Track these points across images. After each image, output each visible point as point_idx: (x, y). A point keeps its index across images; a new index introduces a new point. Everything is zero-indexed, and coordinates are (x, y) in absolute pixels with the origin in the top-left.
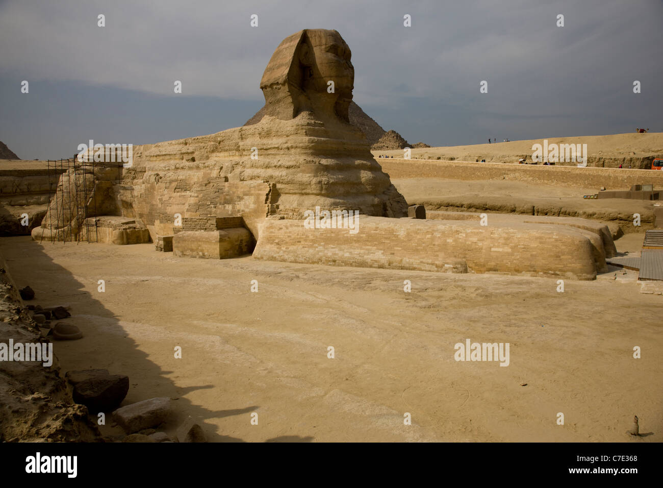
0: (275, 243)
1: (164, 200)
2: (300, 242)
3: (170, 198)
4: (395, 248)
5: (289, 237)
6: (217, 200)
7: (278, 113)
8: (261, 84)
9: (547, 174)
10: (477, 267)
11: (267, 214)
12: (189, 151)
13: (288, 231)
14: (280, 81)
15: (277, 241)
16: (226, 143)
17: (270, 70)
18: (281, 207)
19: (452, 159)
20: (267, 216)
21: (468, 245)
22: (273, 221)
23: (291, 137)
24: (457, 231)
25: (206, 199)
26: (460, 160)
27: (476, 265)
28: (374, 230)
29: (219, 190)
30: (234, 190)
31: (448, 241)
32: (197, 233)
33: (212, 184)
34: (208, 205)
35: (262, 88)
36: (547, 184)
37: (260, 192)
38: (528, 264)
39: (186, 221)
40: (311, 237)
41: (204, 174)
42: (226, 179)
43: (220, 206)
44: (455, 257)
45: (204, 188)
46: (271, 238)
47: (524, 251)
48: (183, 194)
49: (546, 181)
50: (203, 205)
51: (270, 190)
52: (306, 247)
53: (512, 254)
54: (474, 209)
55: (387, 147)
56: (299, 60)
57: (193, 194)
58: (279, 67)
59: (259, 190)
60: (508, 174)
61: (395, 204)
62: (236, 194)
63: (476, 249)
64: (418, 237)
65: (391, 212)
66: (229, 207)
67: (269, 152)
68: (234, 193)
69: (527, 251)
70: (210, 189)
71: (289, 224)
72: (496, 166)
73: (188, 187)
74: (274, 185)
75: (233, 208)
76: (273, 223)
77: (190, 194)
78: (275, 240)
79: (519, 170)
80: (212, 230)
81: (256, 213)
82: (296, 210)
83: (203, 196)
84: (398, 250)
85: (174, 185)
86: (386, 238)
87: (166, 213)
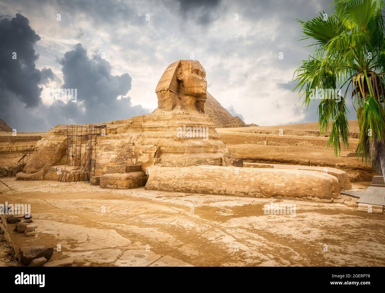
0: (158, 180)
1: (98, 156)
2: (171, 179)
3: (101, 155)
4: (223, 183)
5: (166, 176)
6: (128, 156)
7: (164, 107)
8: (156, 90)
9: (321, 142)
10: (267, 194)
11: (155, 164)
12: (114, 128)
13: (165, 173)
14: (165, 89)
15: (159, 179)
16: (135, 123)
17: (161, 82)
18: (162, 160)
19: (268, 133)
20: (155, 165)
21: (262, 182)
22: (157, 168)
23: (170, 121)
24: (256, 174)
25: (122, 156)
26: (273, 134)
27: (266, 193)
28: (212, 173)
29: (129, 151)
30: (138, 150)
31: (251, 179)
32: (114, 174)
33: (125, 147)
34: (123, 159)
35: (156, 92)
36: (321, 148)
37: (151, 151)
38: (295, 193)
39: (108, 168)
40: (177, 177)
41: (122, 141)
42: (134, 144)
43: (129, 159)
44: (255, 188)
45: (121, 149)
46: (156, 177)
47: (292, 185)
48: (109, 152)
49: (321, 147)
50: (120, 159)
51: (157, 150)
52: (174, 183)
53: (286, 187)
54: (275, 162)
55: (234, 126)
56: (177, 77)
57: (114, 152)
58: (165, 81)
59: (151, 150)
60: (299, 142)
61: (227, 158)
62: (138, 153)
63: (266, 184)
64: (235, 177)
65: (225, 163)
66: (134, 160)
67: (158, 129)
68: (137, 152)
69: (294, 186)
70: (125, 150)
71: (166, 170)
72: (292, 138)
73: (112, 149)
74: (159, 148)
75: (137, 160)
76: (157, 169)
77: (113, 152)
78: (158, 178)
79: (305, 140)
80: (123, 173)
81: (149, 163)
82: (171, 162)
83: (120, 154)
84: (224, 184)
85: (104, 147)
86: (218, 178)
87: (99, 163)
